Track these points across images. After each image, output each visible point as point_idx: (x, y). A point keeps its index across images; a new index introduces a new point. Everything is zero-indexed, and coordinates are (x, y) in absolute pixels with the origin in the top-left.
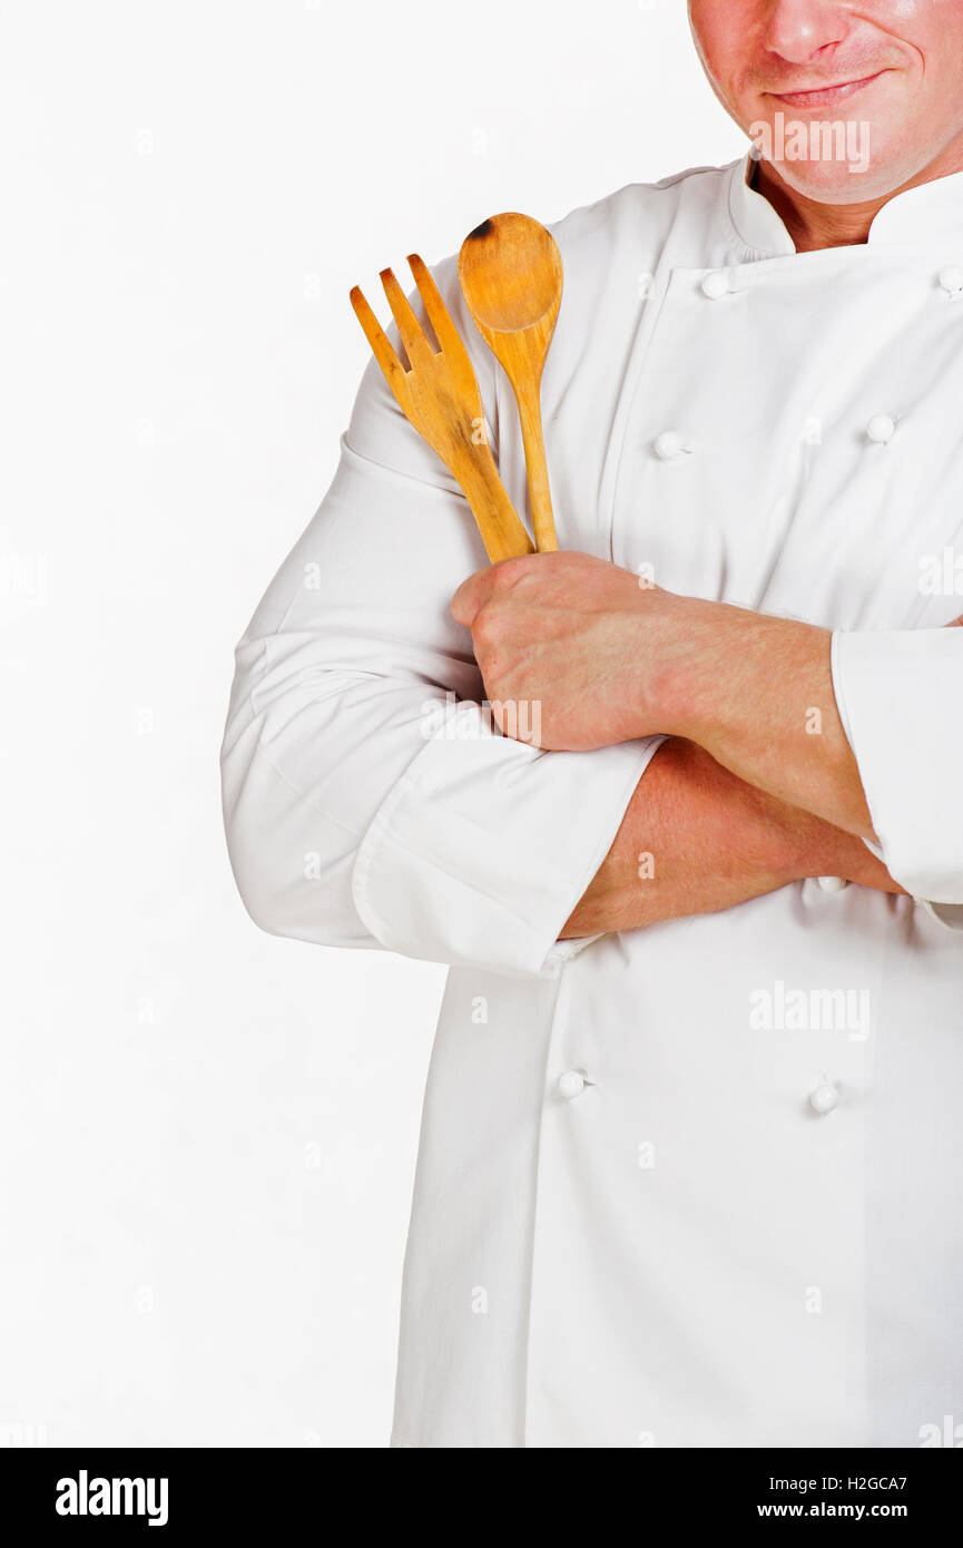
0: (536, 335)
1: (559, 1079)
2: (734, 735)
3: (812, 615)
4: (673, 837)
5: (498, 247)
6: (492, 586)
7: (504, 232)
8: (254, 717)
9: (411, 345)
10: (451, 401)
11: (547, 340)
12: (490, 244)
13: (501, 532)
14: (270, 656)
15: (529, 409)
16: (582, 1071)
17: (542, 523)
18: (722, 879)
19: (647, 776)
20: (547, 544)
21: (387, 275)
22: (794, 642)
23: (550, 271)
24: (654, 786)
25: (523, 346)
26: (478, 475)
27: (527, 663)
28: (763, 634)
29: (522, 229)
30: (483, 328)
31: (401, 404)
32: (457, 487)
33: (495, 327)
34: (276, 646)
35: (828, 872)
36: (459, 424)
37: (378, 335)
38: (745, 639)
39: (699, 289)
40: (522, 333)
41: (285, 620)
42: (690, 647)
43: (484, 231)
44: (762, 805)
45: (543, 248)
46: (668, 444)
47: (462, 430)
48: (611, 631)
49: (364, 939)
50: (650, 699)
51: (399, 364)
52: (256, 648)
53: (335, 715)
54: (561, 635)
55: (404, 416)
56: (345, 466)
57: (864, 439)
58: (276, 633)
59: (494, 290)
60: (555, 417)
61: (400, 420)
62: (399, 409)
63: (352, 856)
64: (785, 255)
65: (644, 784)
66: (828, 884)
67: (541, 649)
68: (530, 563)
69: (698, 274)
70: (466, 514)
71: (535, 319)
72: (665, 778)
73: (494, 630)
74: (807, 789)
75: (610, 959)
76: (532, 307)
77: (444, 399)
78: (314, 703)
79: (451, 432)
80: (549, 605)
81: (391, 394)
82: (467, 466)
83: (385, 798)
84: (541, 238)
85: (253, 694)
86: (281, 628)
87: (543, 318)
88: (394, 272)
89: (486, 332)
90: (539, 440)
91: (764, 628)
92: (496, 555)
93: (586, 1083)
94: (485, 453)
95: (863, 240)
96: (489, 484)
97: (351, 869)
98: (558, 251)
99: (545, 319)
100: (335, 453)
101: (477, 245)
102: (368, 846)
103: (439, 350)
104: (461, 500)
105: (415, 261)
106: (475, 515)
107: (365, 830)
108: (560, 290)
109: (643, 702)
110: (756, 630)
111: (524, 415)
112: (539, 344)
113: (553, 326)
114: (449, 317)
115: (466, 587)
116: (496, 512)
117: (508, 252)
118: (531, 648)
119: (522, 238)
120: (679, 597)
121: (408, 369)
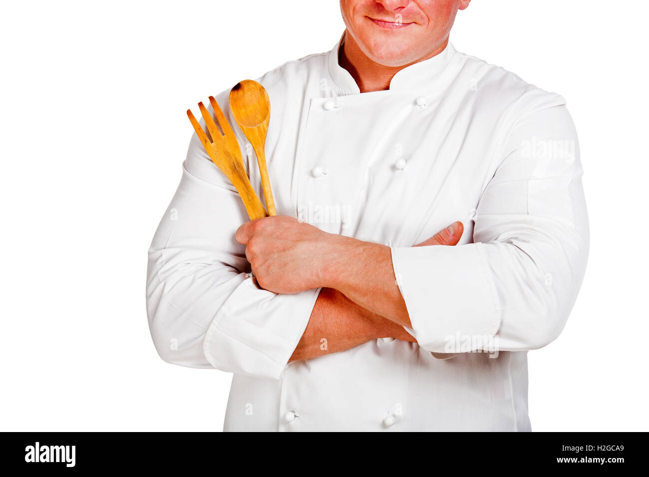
0: (262, 129)
1: (285, 415)
2: (354, 289)
3: (376, 239)
4: (328, 326)
5: (244, 93)
6: (254, 230)
7: (246, 88)
8: (160, 283)
9: (213, 132)
10: (230, 155)
11: (266, 130)
12: (240, 92)
13: (254, 207)
14: (165, 257)
15: (261, 158)
16: (293, 412)
17: (270, 203)
18: (347, 341)
19: (318, 302)
20: (272, 212)
21: (201, 104)
22: (376, 253)
23: (265, 102)
24: (320, 306)
25: (257, 133)
26: (242, 184)
27: (271, 261)
28: (364, 250)
29: (253, 86)
30: (241, 126)
31: (210, 156)
32: (234, 188)
33: (246, 126)
34: (166, 254)
35: (387, 336)
36: (234, 163)
37: (199, 129)
38: (357, 251)
39: (323, 106)
40: (256, 128)
41: (169, 242)
42: (336, 255)
43: (238, 87)
44: (363, 313)
45: (261, 93)
46: (318, 171)
47: (235, 166)
48: (304, 249)
49: (208, 365)
50: (321, 275)
51: (208, 140)
52: (158, 253)
53: (193, 281)
54: (284, 250)
55: (212, 161)
56: (185, 178)
57: (394, 168)
58: (165, 248)
59: (243, 110)
60: (271, 160)
61: (211, 163)
62: (209, 158)
63: (203, 336)
64: (356, 94)
65: (317, 305)
66: (387, 340)
67: (276, 256)
68: (267, 220)
69: (322, 100)
70: (238, 200)
71: (261, 122)
72: (325, 304)
73: (256, 248)
74: (385, 310)
75: (303, 369)
76: (259, 117)
77: (227, 154)
78: (184, 277)
79: (231, 167)
80: (278, 238)
81: (206, 153)
82: (238, 180)
83: (216, 315)
84: (260, 89)
85: (159, 273)
86: (167, 247)
87: (264, 122)
88: (204, 103)
89: (242, 128)
90: (266, 170)
91: (365, 247)
92: (252, 217)
93: (295, 416)
94: (245, 175)
95: (387, 88)
96: (247, 187)
97: (203, 341)
98: (267, 95)
99: (265, 122)
100: (180, 171)
101: (236, 92)
102: (210, 332)
103: (224, 135)
104: (236, 194)
105: (211, 98)
106: (242, 199)
107: (208, 327)
108: (269, 110)
109: (318, 276)
110: (361, 249)
111: (259, 161)
112: (263, 131)
113: (268, 125)
114: (226, 121)
115: (241, 229)
116: (251, 198)
117: (247, 95)
118: (272, 255)
119: (253, 90)
120: (330, 234)
121: (212, 142)
